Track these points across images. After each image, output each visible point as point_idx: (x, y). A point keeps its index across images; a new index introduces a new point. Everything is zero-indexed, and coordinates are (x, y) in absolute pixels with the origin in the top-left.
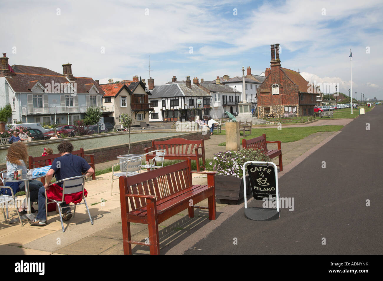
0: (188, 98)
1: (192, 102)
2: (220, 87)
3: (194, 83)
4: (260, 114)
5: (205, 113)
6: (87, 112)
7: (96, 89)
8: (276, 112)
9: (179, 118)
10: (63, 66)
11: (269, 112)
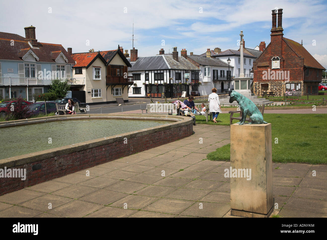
0: (174, 72)
1: (178, 76)
2: (210, 61)
3: (182, 55)
4: (256, 91)
5: (192, 88)
6: (52, 84)
7: (65, 58)
8: (276, 89)
9: (164, 94)
10: (26, 29)
11: (268, 89)
